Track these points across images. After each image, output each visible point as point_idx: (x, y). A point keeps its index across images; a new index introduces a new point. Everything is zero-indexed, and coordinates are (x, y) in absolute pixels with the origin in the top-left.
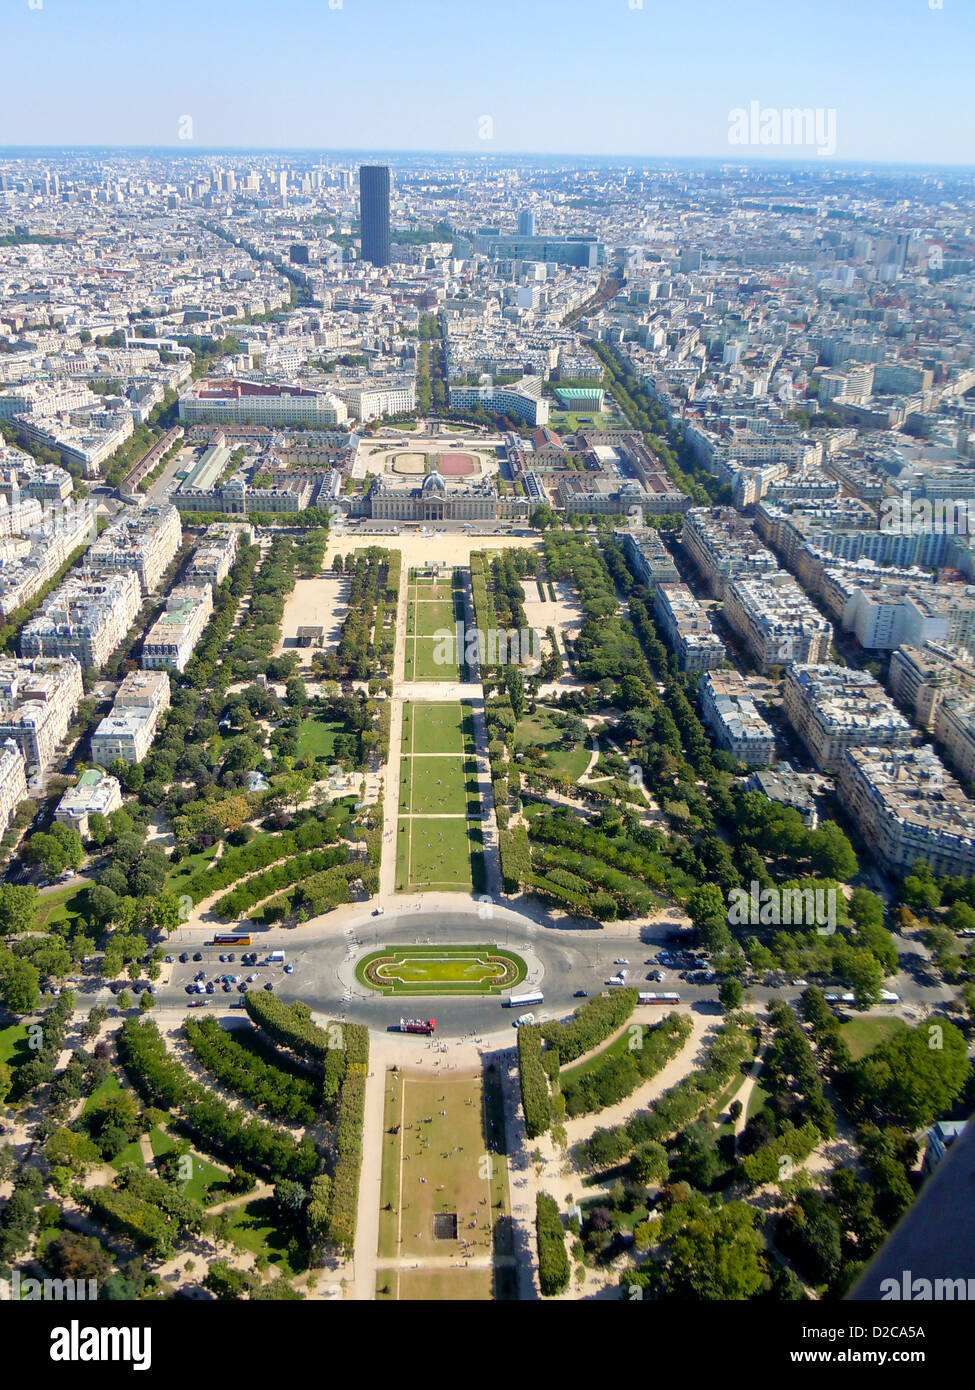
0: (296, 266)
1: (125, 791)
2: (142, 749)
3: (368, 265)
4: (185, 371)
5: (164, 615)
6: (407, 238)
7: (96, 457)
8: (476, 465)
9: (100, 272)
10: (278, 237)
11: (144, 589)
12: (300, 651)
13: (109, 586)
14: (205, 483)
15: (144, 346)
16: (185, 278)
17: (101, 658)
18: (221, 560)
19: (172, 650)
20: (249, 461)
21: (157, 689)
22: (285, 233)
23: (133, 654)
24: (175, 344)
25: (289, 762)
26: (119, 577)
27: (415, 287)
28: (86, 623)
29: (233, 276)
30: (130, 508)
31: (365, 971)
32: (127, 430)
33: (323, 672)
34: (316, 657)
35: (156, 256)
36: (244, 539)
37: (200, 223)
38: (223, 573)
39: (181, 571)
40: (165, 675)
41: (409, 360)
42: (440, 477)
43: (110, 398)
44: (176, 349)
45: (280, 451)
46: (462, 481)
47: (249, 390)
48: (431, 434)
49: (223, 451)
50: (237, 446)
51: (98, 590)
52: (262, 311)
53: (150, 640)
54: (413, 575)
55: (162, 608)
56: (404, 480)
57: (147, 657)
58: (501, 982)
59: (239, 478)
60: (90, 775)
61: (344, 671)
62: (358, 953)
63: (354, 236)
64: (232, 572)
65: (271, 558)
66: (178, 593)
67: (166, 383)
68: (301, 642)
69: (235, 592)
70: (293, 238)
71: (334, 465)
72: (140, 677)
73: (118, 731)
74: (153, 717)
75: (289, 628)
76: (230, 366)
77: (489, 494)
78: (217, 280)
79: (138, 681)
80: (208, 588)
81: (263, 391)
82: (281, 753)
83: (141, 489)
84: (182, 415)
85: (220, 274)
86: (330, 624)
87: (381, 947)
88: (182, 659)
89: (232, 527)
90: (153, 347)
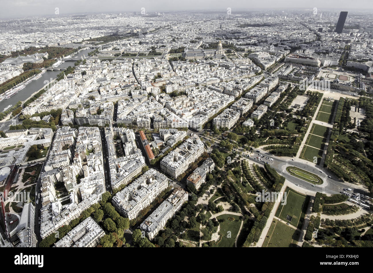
0: (319, 33)
1: (254, 124)
2: (259, 118)
3: (336, 33)
4: (288, 52)
5: (270, 96)
6: (347, 28)
7: (267, 66)
8: (349, 79)
9: (278, 32)
10: (316, 26)
11: (268, 91)
12: (294, 109)
13: (262, 89)
14: (285, 74)
15: (282, 47)
16: (294, 34)
17: (257, 101)
18: (284, 88)
19: (270, 102)
20: (296, 71)
21: (265, 109)
22: (318, 25)
23: (262, 102)
24: (288, 47)
25: (285, 128)
26: (264, 88)
27: (346, 39)
28: (256, 94)
29: (304, 34)
30: (270, 76)
31: (288, 169)
32: (274, 62)
33: (297, 113)
34: (297, 111)
35: (289, 29)
36: (290, 85)
37: (300, 23)
38: (283, 91)
39: (275, 89)
40: (267, 106)
41: (339, 54)
42: (338, 80)
43: (272, 56)
44: (288, 48)
45: (303, 69)
46: (344, 82)
47: (300, 57)
48: (340, 71)
49: (291, 68)
50: (294, 68)
51: (260, 90)
52: (308, 41)
53: (266, 100)
54: (324, 99)
55: (270, 95)
56: (329, 79)
57: (265, 103)
58: (317, 182)
59: (292, 74)
60: (250, 120)
61: (303, 114)
62: (287, 165)
63: (335, 27)
64: (285, 91)
65: (294, 90)
66: (274, 93)
67: (284, 54)
68: (295, 107)
69: (285, 95)
70: (320, 27)
71: (314, 74)
72: (263, 106)
73: (256, 114)
74: (263, 113)
75: (293, 103)
76: (298, 52)
77: (350, 86)
78: (301, 35)
79: (262, 106)
80: (280, 93)
81: (303, 57)
82: (284, 126)
83: (273, 73)
84: (285, 60)
85: (301, 33)
86: (302, 105)
87: (293, 166)
88: (271, 104)
89: (288, 83)
90: (283, 47)
